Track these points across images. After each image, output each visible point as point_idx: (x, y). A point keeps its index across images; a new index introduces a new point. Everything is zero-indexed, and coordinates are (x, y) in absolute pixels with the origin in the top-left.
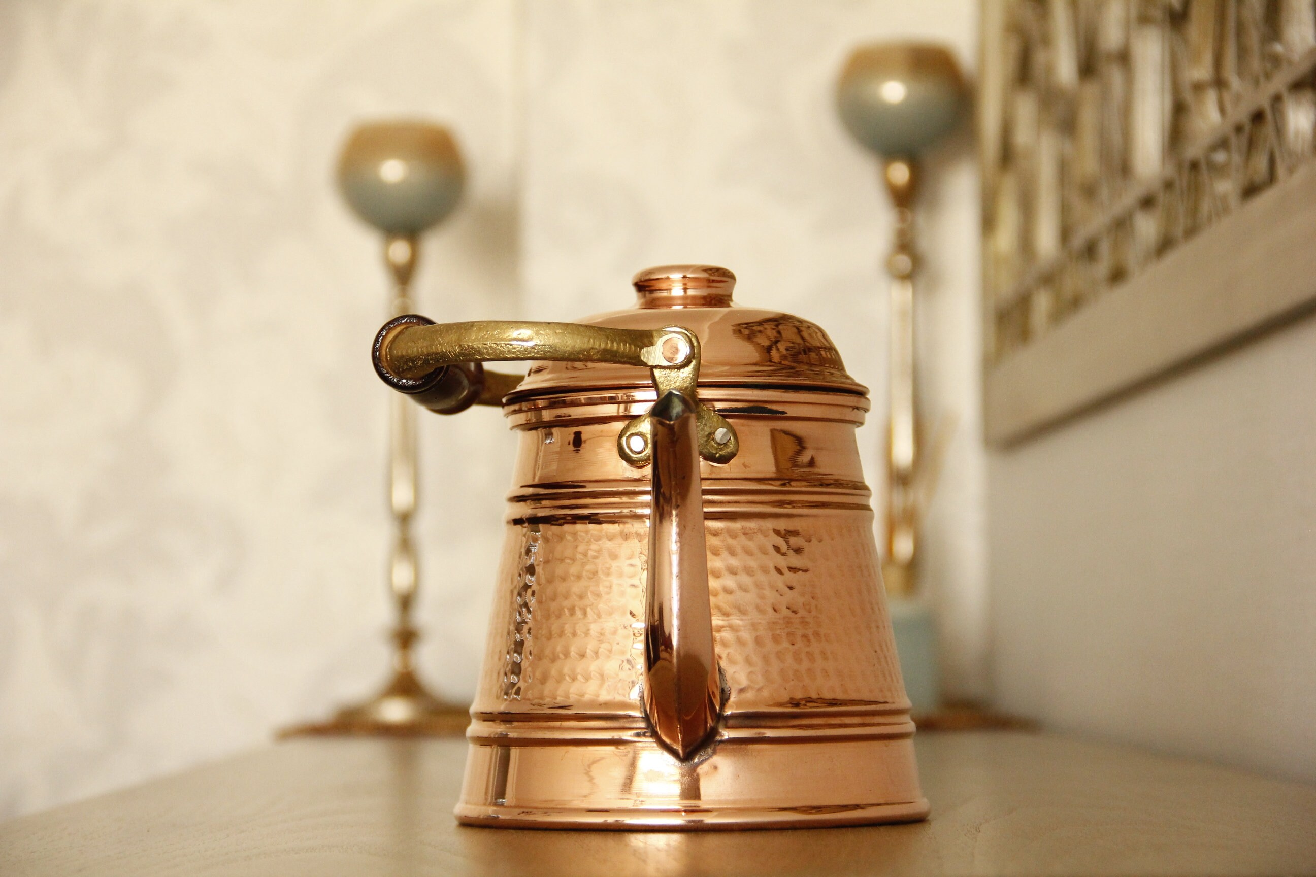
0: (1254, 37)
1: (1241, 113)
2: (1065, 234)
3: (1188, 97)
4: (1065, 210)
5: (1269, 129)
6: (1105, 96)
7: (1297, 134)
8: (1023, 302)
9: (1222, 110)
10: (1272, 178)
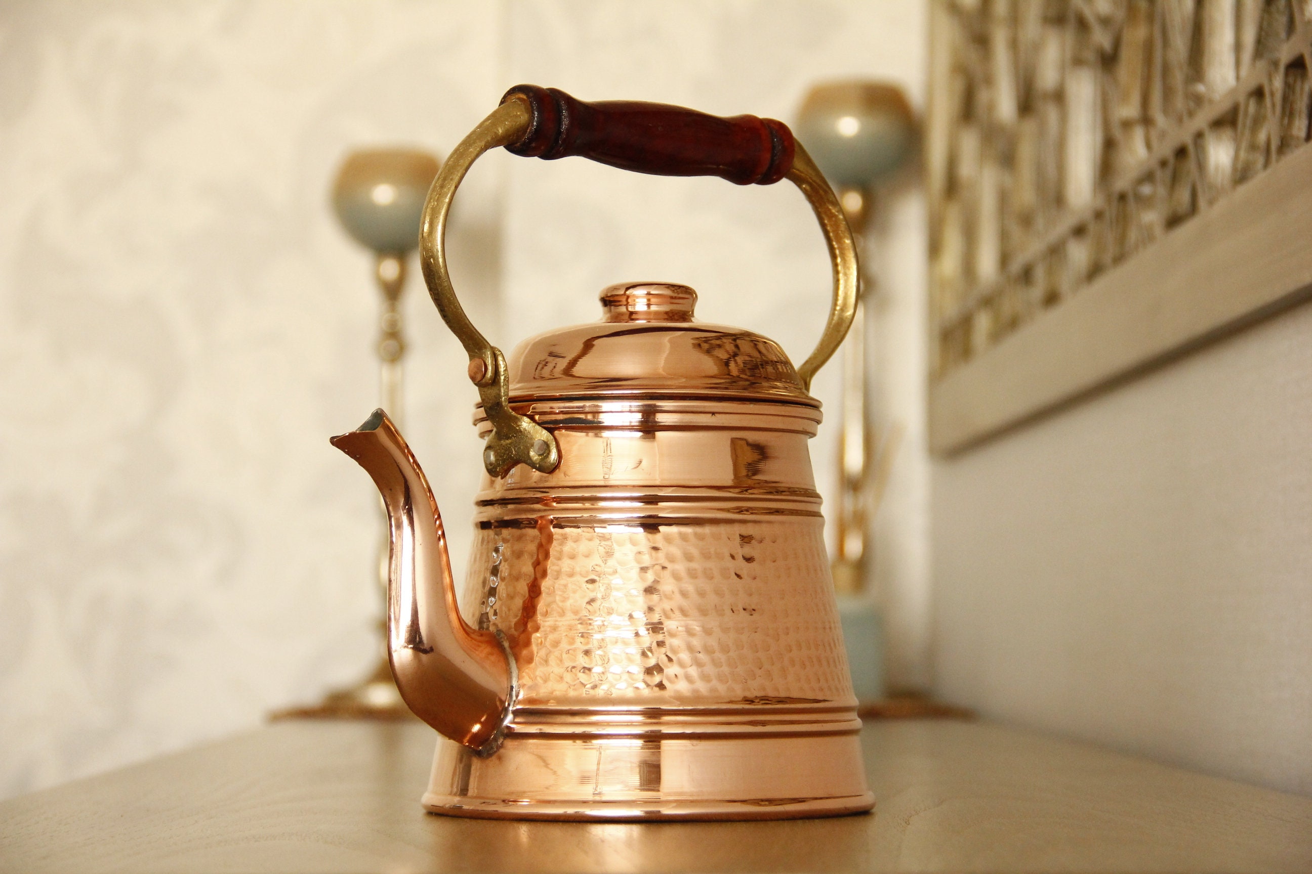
0: (1178, 77)
1: (1166, 149)
2: (1004, 259)
3: (1117, 133)
4: (1004, 236)
5: (1191, 164)
6: (1042, 132)
7: (1217, 168)
8: (966, 323)
9: (1148, 146)
10: (1193, 208)
